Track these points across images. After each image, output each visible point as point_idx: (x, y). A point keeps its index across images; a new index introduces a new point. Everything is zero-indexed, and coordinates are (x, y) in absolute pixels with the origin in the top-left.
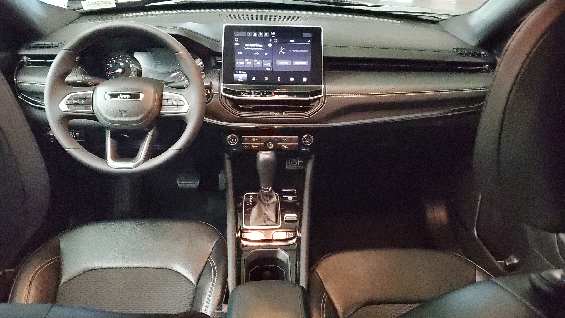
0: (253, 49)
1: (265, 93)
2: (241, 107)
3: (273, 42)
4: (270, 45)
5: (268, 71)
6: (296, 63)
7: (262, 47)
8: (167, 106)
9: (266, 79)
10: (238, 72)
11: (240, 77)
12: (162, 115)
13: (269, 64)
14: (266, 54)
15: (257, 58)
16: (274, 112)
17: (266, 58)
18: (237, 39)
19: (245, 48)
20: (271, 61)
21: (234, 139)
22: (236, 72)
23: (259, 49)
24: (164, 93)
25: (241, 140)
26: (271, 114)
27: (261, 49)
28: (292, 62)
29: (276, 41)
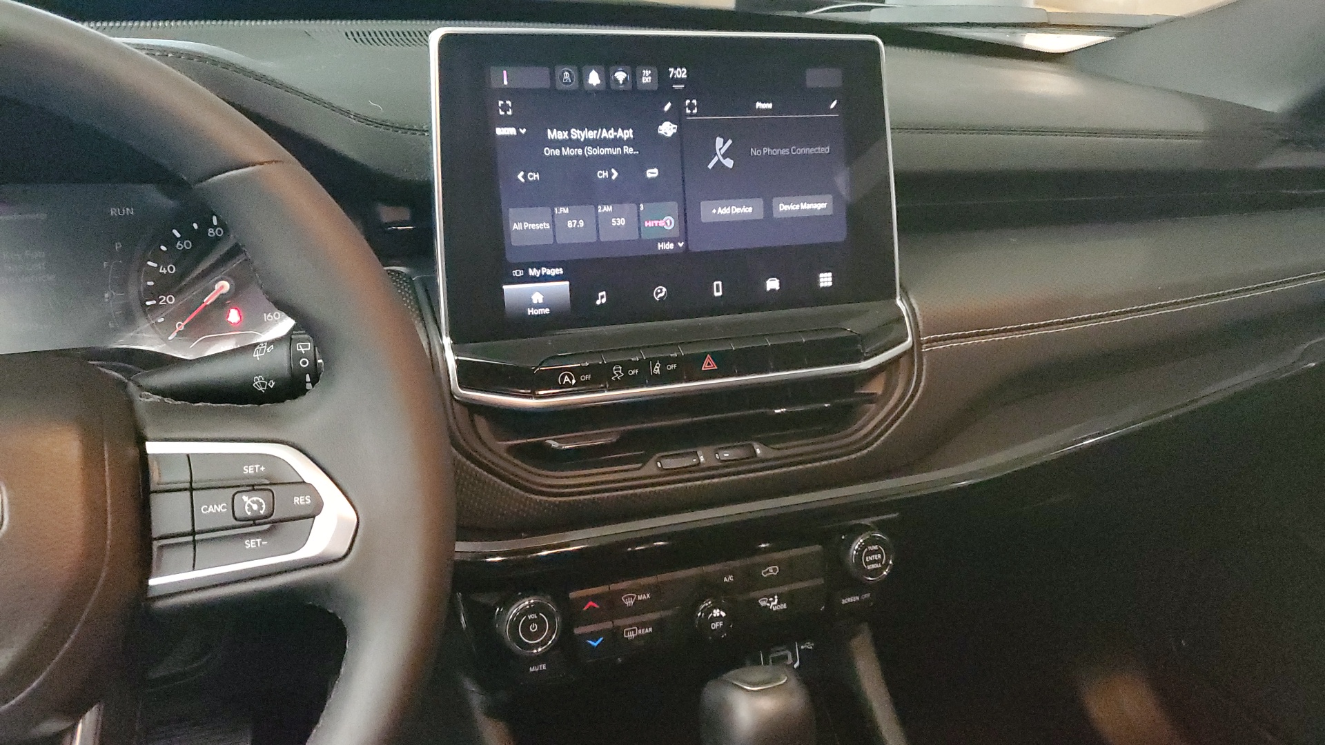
0: (590, 151)
1: (673, 360)
2: (555, 444)
3: (677, 116)
4: (667, 129)
5: (667, 255)
6: (785, 207)
7: (629, 142)
8: (193, 533)
9: (661, 292)
10: (521, 273)
11: (537, 298)
12: (160, 604)
13: (669, 223)
14: (652, 173)
15: (615, 194)
16: (712, 448)
17: (652, 193)
18: (504, 108)
19: (549, 152)
20: (674, 206)
21: (540, 622)
22: (515, 273)
23: (617, 151)
24: (152, 448)
25: (571, 616)
26: (702, 459)
27: (629, 150)
28: (768, 208)
29: (691, 107)
